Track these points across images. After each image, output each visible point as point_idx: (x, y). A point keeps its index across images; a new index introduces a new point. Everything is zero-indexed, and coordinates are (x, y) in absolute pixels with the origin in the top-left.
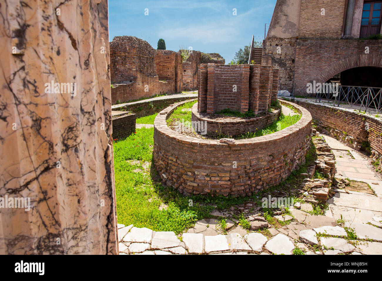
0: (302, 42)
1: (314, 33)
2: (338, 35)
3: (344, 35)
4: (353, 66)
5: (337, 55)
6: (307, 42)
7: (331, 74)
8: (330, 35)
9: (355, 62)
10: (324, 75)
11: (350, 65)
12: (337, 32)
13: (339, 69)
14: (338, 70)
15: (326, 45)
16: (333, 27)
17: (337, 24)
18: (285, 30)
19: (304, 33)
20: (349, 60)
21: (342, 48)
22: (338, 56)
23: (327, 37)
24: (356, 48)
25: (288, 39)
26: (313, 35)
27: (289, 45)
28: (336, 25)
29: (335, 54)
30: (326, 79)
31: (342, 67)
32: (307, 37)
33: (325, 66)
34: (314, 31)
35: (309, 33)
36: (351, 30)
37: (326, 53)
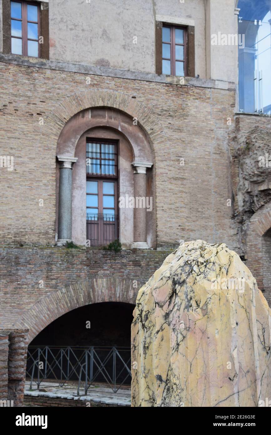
2: (50, 238)
3: (59, 237)
4: (82, 302)
5: (52, 279)
7: (42, 320)
8: (34, 238)
9: (86, 294)
10: (29, 324)
11: (77, 300)
12: (47, 233)
13: (57, 308)
14: (56, 311)
15: (28, 259)
16: (38, 222)
17: (45, 216)
20: (74, 290)
21: (60, 264)
22: (54, 282)
23: (27, 241)
24: (85, 265)
28: (44, 219)
29: (47, 277)
30: (33, 333)
31: (63, 305)
33: (29, 303)
34: (2, 227)
36: (71, 229)
37: (28, 276)
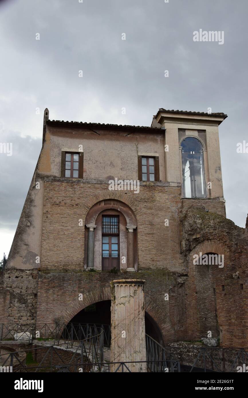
0: (44, 274)
1: (56, 265)
2: (81, 267)
3: (87, 266)
4: (97, 300)
5: (81, 288)
6: (49, 275)
7: (76, 309)
8: (73, 267)
9: (99, 296)
10: (69, 311)
11: (94, 299)
12: (80, 264)
13: (84, 303)
14: (83, 305)
15: (69, 278)
16: (75, 259)
17: (79, 256)
18: (25, 261)
19: (46, 265)
20: (93, 294)
21: (86, 280)
22: (82, 289)
23: (69, 269)
24: (99, 281)
25: (29, 270)
26: (55, 266)
27: (30, 278)
28: (78, 257)
29: (79, 287)
30: (72, 316)
31: (87, 301)
32: (49, 268)
33: (70, 300)
34: (57, 262)
35: (51, 264)
36: (94, 262)
37: (69, 287)
